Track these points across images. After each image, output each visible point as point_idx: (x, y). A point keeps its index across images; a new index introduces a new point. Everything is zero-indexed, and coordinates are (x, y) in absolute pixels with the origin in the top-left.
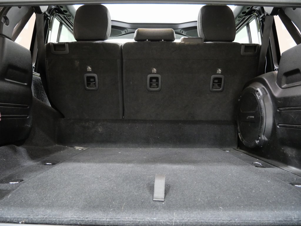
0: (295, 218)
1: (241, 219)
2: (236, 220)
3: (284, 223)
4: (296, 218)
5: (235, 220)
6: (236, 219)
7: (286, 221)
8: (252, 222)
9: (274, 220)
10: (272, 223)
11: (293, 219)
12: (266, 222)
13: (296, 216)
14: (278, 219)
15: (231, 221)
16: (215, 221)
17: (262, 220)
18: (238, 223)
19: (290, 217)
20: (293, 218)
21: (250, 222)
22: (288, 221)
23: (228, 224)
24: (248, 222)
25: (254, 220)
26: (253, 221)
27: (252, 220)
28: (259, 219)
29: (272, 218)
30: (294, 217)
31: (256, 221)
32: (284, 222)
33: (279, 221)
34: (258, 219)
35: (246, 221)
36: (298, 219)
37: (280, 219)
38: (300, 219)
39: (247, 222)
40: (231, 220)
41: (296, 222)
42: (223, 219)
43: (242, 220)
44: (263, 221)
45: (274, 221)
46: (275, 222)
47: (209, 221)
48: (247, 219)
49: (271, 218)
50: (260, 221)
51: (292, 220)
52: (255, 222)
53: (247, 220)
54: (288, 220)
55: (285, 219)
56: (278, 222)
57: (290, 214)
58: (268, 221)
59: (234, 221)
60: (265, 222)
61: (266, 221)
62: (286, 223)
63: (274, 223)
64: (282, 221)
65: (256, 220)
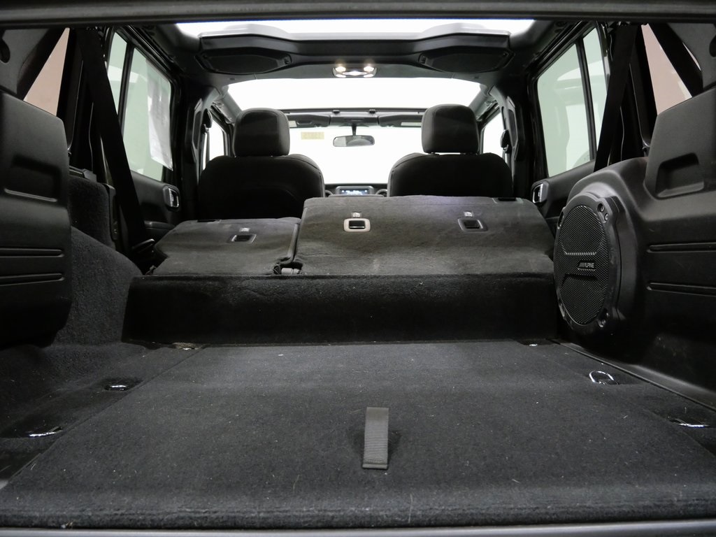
0: (678, 501)
1: (560, 505)
2: (549, 507)
3: (654, 512)
4: (680, 499)
5: (546, 508)
6: (549, 504)
7: (659, 506)
8: (584, 511)
9: (632, 504)
10: (629, 512)
11: (675, 503)
12: (616, 509)
13: (681, 495)
14: (641, 503)
15: (537, 511)
16: (501, 511)
17: (605, 506)
18: (554, 514)
19: (669, 498)
20: (676, 499)
21: (580, 511)
22: (664, 507)
23: (531, 517)
24: (576, 510)
25: (589, 507)
26: (586, 509)
27: (585, 506)
28: (600, 505)
29: (628, 502)
30: (678, 496)
31: (593, 508)
32: (655, 510)
33: (644, 507)
34: (597, 503)
35: (571, 510)
36: (686, 501)
37: (647, 503)
38: (690, 503)
39: (572, 512)
40: (537, 508)
41: (681, 509)
42: (519, 506)
43: (563, 508)
44: (608, 507)
45: (632, 507)
46: (636, 510)
47: (488, 512)
48: (573, 505)
49: (625, 501)
50: (600, 508)
51: (672, 505)
52: (591, 510)
53: (572, 508)
54: (665, 503)
55: (658, 503)
56: (641, 510)
57: (670, 491)
58: (618, 507)
59: (543, 511)
60: (612, 511)
61: (615, 507)
62: (660, 512)
63: (633, 511)
64: (651, 507)
65: (593, 506)
